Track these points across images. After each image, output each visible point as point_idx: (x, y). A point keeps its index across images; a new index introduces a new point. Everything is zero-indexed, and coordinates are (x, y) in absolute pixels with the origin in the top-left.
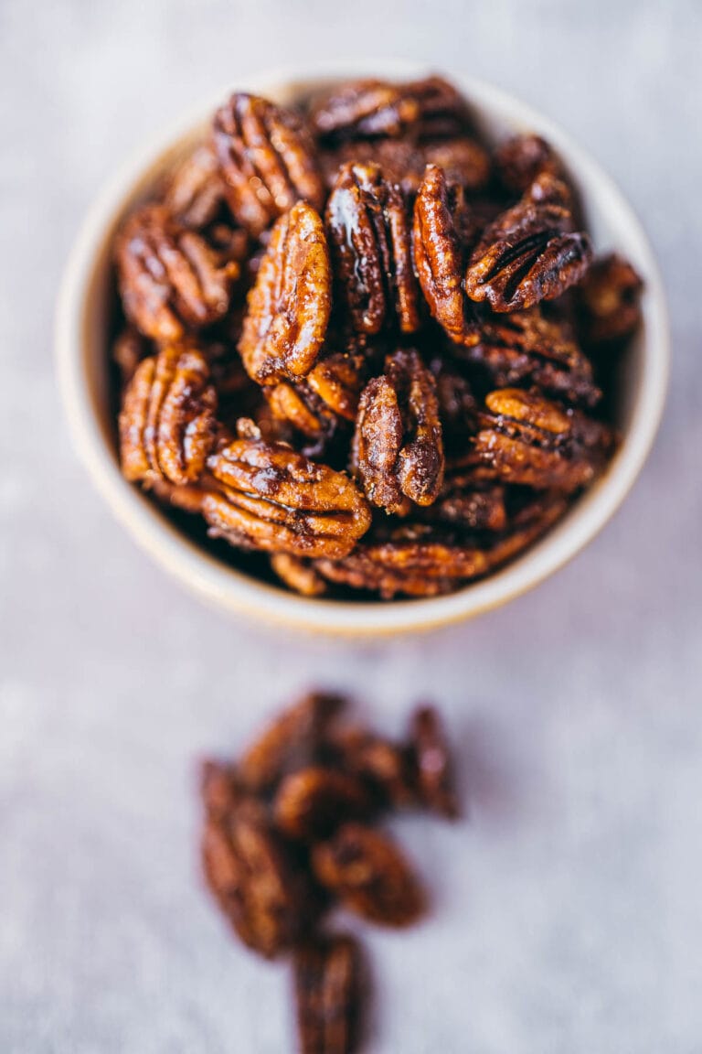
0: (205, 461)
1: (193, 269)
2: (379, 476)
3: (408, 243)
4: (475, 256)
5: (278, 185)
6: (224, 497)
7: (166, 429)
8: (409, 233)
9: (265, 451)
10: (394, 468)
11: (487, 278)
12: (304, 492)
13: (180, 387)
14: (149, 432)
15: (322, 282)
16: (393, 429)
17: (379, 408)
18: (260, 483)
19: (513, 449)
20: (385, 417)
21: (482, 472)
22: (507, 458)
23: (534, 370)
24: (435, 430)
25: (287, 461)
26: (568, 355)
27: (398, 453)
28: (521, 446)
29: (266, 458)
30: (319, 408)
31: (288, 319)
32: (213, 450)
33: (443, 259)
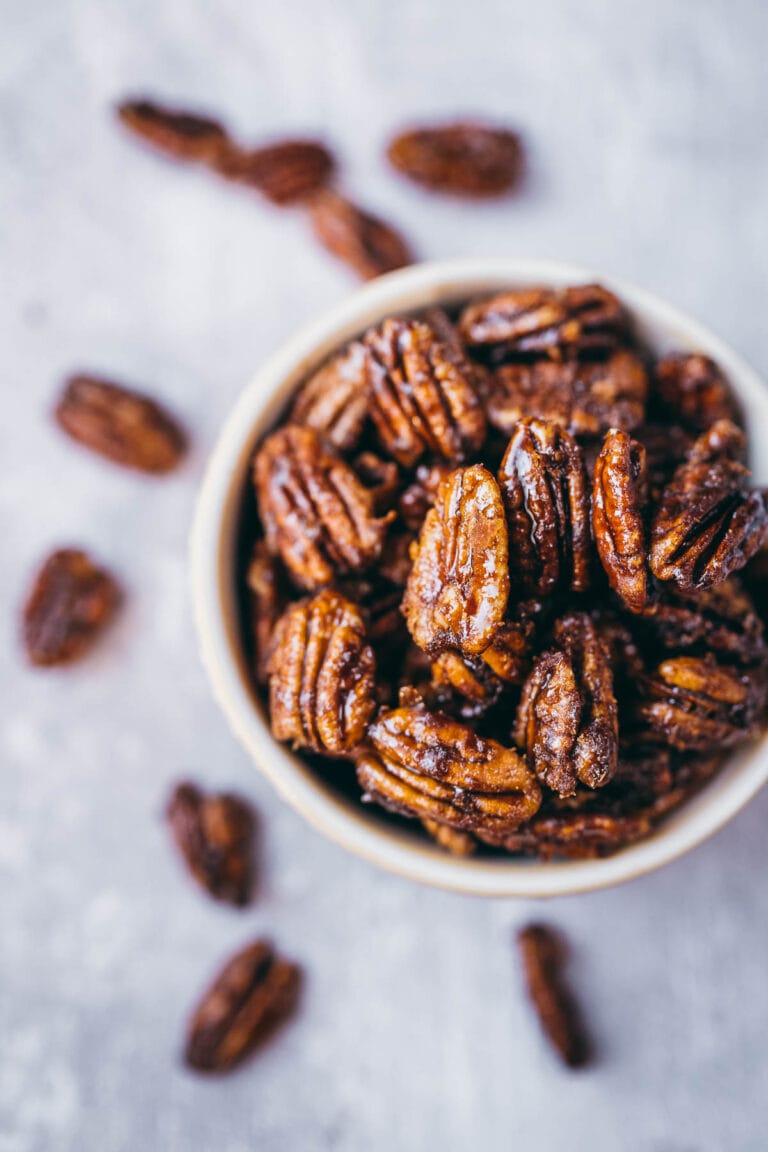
0: (366, 730)
1: (347, 512)
2: (556, 762)
3: (587, 507)
4: (660, 530)
5: (437, 420)
6: (384, 768)
7: (324, 698)
8: (587, 498)
9: (431, 728)
10: (570, 754)
11: (673, 558)
12: (475, 774)
13: (336, 649)
14: (306, 697)
15: (504, 561)
16: (572, 716)
17: (557, 690)
18: (429, 763)
19: (689, 724)
20: (564, 701)
21: (647, 735)
22: (682, 734)
23: (709, 632)
24: (611, 707)
25: (456, 737)
26: (743, 615)
27: (576, 739)
28: (696, 721)
29: (433, 733)
30: (486, 676)
31: (463, 593)
32: (373, 718)
33: (629, 539)
